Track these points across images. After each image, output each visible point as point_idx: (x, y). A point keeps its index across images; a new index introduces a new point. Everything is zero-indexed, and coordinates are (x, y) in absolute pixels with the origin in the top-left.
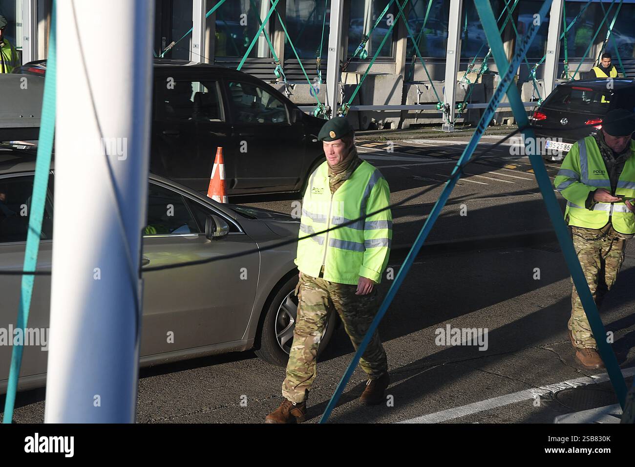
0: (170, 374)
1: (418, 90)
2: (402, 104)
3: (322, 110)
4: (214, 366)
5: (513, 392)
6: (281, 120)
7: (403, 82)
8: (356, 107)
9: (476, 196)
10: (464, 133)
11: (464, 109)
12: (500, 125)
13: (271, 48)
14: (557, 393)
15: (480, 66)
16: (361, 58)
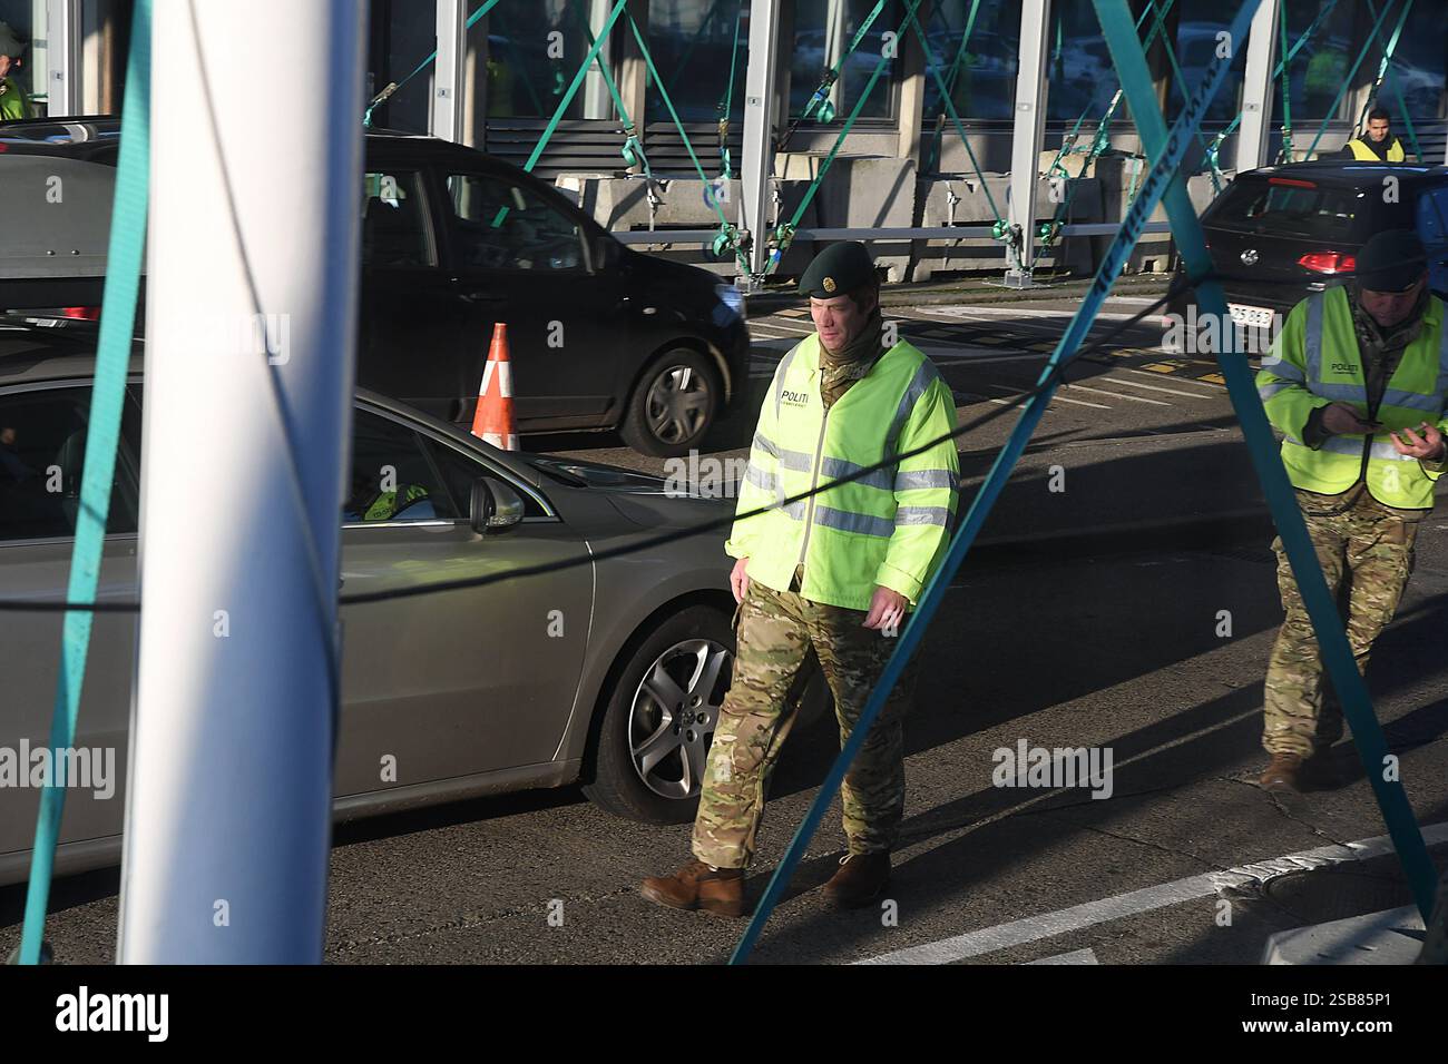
0: (389, 840)
1: (950, 194)
2: (913, 226)
3: (730, 239)
4: (489, 822)
5: (1170, 879)
6: (571, 262)
7: (915, 175)
8: (809, 231)
9: (1080, 435)
10: (1055, 292)
11: (1056, 235)
12: (1135, 273)
13: (616, 96)
14: (1270, 881)
15: (1091, 138)
16: (820, 120)
